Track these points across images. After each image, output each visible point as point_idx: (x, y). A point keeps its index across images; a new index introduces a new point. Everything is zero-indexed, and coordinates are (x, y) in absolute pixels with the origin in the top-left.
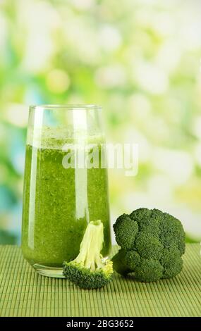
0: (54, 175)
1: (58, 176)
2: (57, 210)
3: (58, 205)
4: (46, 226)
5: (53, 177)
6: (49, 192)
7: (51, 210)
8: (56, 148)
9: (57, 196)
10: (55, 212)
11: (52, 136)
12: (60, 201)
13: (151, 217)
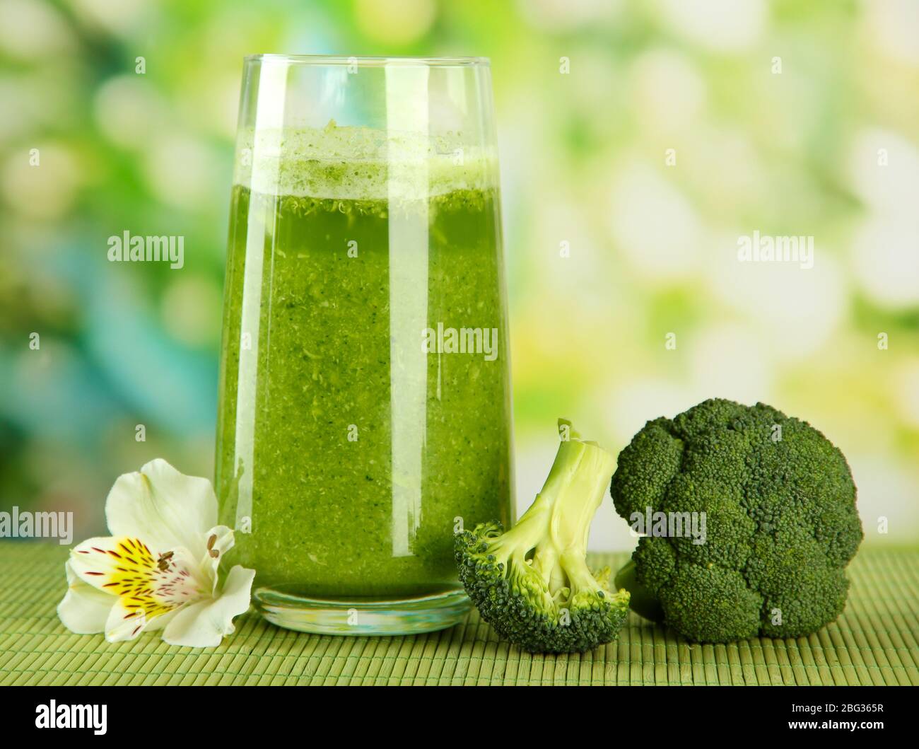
0: (315, 292)
1: (328, 293)
2: (322, 406)
3: (328, 389)
4: (286, 459)
5: (311, 298)
6: (298, 349)
7: (304, 405)
8: (323, 192)
9: (326, 361)
10: (315, 412)
11: (311, 154)
12: (334, 378)
13: (730, 427)
